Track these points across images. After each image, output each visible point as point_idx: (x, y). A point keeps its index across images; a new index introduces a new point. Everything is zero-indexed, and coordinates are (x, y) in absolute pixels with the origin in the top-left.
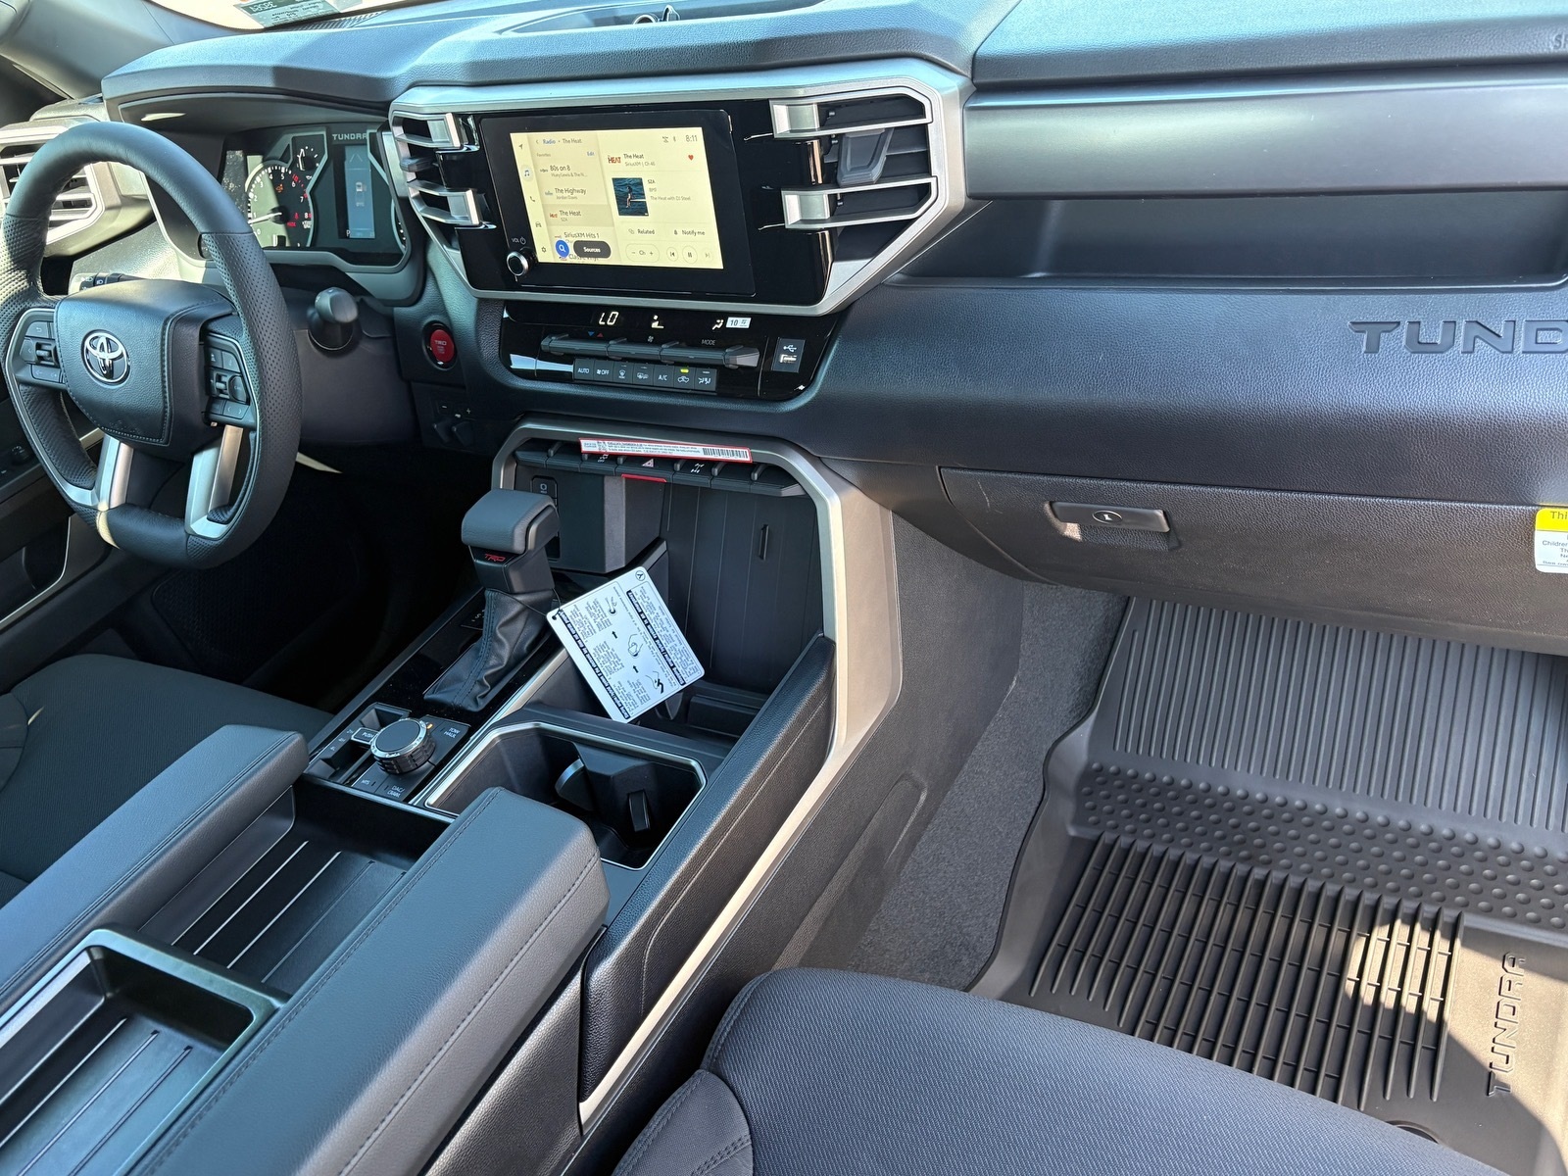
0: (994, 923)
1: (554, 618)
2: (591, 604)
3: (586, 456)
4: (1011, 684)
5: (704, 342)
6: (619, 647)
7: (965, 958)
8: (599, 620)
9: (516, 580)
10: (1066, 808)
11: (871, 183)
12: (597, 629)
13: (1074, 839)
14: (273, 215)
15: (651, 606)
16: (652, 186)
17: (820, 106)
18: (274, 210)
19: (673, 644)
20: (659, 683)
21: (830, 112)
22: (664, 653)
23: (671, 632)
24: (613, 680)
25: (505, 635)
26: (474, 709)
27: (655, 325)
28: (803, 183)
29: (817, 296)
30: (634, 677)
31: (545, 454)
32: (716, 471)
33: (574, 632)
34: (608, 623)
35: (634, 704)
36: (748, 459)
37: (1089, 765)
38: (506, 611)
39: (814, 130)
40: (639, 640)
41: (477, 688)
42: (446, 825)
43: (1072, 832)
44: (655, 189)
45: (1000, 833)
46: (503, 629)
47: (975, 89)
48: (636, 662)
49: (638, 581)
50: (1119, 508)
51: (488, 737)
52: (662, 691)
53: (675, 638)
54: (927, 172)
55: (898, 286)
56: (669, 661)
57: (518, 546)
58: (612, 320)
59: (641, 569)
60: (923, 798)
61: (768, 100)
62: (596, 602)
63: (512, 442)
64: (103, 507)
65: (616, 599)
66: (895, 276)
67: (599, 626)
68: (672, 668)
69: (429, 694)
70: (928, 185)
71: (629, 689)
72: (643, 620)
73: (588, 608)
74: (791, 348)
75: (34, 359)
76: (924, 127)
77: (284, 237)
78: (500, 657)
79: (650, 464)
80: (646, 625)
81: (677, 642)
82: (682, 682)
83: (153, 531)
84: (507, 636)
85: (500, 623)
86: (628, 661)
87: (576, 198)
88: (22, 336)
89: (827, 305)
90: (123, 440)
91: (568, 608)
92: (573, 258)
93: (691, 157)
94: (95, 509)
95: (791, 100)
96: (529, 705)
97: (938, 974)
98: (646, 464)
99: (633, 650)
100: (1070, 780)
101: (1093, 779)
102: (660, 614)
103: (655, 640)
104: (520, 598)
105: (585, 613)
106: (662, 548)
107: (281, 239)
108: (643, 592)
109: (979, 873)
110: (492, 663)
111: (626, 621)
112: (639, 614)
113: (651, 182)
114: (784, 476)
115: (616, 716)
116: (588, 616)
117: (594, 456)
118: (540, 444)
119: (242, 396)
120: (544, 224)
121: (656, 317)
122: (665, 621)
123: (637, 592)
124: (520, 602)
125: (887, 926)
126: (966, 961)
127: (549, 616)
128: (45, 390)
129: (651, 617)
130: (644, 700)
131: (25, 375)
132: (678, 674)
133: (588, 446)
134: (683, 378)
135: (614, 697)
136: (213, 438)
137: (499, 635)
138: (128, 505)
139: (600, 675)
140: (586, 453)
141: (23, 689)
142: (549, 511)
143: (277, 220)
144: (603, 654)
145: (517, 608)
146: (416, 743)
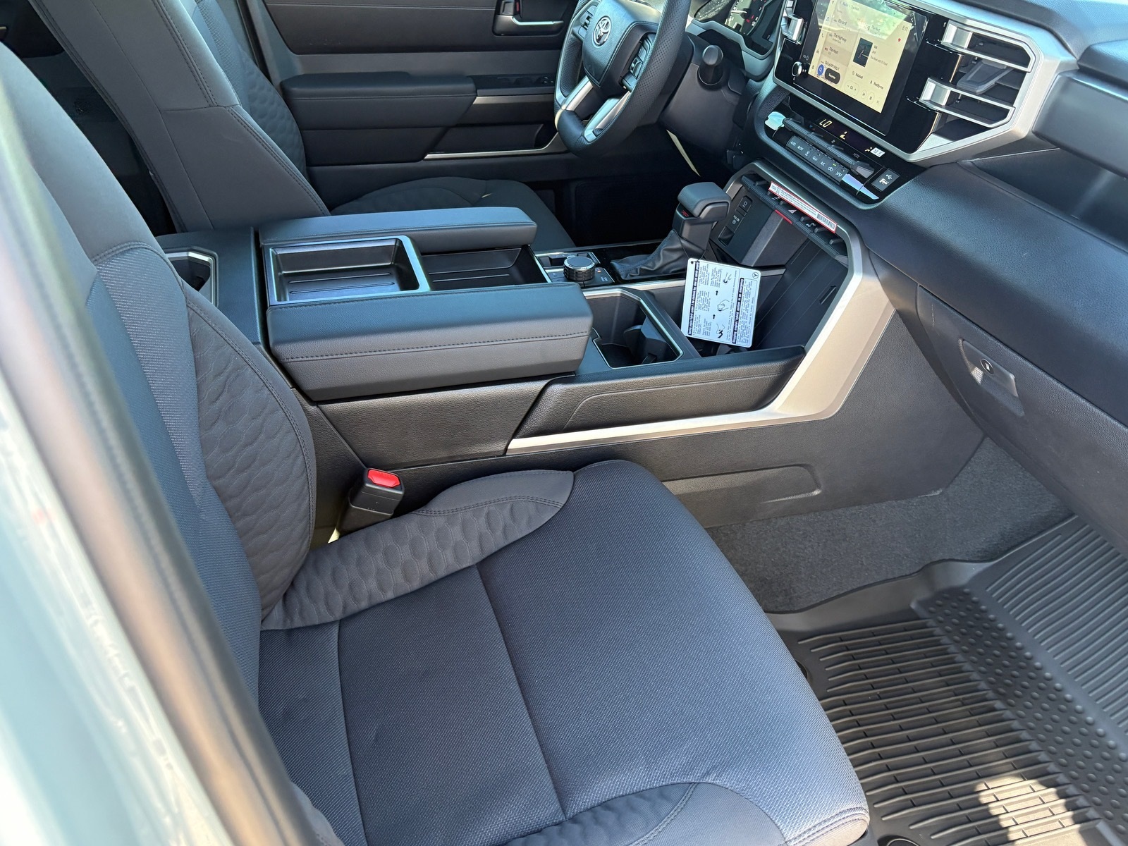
0: (815, 600)
1: (692, 262)
2: (717, 270)
3: (769, 193)
4: (936, 490)
5: (855, 154)
6: (715, 301)
7: (781, 597)
8: (714, 280)
9: (687, 229)
10: (923, 593)
11: (975, 94)
12: (710, 284)
13: (911, 610)
14: (742, 12)
15: (749, 294)
16: (875, 50)
17: (974, 34)
18: (744, 10)
19: (745, 320)
20: (721, 332)
21: (981, 42)
22: (737, 321)
23: (749, 314)
24: (697, 312)
25: (663, 255)
26: (623, 277)
27: (842, 136)
28: (942, 78)
29: (912, 148)
30: (710, 319)
31: (753, 183)
32: (817, 230)
33: (696, 276)
34: (718, 285)
35: (699, 332)
36: (833, 230)
37: (964, 587)
38: (672, 244)
39: (963, 48)
40: (728, 305)
41: (634, 271)
42: (546, 281)
43: (913, 606)
44: (875, 53)
45: (862, 564)
46: (666, 252)
47: (1078, 68)
48: (717, 314)
49: (752, 278)
50: (994, 362)
51: (616, 291)
52: (720, 337)
53: (748, 318)
54: (1011, 103)
55: (967, 168)
56: (736, 327)
57: (696, 212)
58: (825, 124)
59: (759, 273)
60: (816, 493)
61: (949, 19)
62: (720, 271)
63: (745, 170)
64: (564, 107)
65: (732, 277)
66: (968, 162)
67: (712, 283)
68: (734, 331)
69: (614, 263)
70: (1008, 111)
71: (702, 323)
72: (739, 297)
73: (714, 270)
74: (889, 177)
75: (583, 23)
76: (1024, 73)
77: (741, 26)
78: (654, 265)
79: (792, 212)
80: (738, 301)
81: (748, 321)
82: (734, 341)
83: (572, 127)
84: (663, 256)
85: (668, 247)
86: (714, 310)
87: (840, 43)
88: (586, 10)
89: (915, 157)
90: (590, 80)
91: (703, 263)
92: (822, 78)
93: (899, 40)
94: (561, 106)
95: (961, 24)
96: (647, 292)
97: (759, 591)
98: (790, 211)
99: (721, 307)
100: (942, 584)
101: (958, 595)
102: (751, 301)
103: (737, 311)
104: (683, 242)
105: (710, 271)
106: (780, 272)
107: (738, 26)
108: (750, 284)
109: (829, 569)
110: (649, 265)
111: (728, 293)
112: (739, 293)
113: (876, 47)
114: (843, 248)
115: (684, 330)
116: (711, 275)
117: (773, 195)
118: (757, 177)
119: (636, 75)
120: (820, 53)
121: (846, 133)
122: (750, 307)
123: (747, 282)
124: (681, 243)
125: (743, 537)
126: (780, 599)
127: (691, 260)
128: (578, 40)
129: (744, 298)
130: (705, 333)
131: (576, 29)
132: (735, 336)
133: (773, 188)
134: (831, 168)
135: (691, 320)
136: (619, 95)
137: (661, 254)
138: (573, 113)
139: (693, 305)
140: (771, 192)
141: (492, 183)
142: (725, 205)
143: (743, 15)
144: (703, 297)
145: (678, 246)
146: (583, 269)
